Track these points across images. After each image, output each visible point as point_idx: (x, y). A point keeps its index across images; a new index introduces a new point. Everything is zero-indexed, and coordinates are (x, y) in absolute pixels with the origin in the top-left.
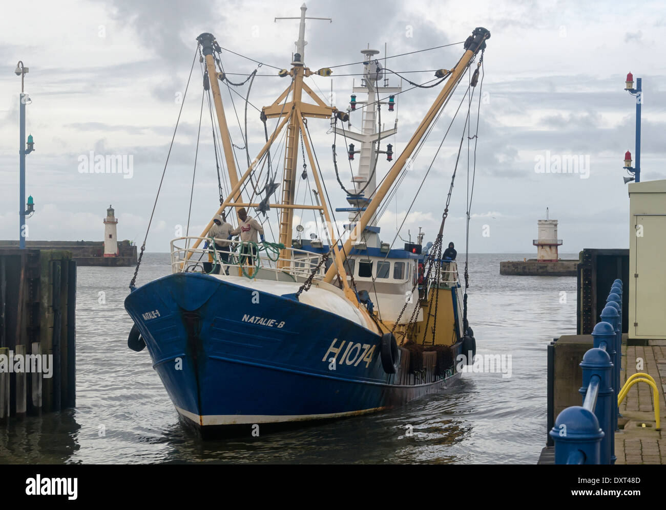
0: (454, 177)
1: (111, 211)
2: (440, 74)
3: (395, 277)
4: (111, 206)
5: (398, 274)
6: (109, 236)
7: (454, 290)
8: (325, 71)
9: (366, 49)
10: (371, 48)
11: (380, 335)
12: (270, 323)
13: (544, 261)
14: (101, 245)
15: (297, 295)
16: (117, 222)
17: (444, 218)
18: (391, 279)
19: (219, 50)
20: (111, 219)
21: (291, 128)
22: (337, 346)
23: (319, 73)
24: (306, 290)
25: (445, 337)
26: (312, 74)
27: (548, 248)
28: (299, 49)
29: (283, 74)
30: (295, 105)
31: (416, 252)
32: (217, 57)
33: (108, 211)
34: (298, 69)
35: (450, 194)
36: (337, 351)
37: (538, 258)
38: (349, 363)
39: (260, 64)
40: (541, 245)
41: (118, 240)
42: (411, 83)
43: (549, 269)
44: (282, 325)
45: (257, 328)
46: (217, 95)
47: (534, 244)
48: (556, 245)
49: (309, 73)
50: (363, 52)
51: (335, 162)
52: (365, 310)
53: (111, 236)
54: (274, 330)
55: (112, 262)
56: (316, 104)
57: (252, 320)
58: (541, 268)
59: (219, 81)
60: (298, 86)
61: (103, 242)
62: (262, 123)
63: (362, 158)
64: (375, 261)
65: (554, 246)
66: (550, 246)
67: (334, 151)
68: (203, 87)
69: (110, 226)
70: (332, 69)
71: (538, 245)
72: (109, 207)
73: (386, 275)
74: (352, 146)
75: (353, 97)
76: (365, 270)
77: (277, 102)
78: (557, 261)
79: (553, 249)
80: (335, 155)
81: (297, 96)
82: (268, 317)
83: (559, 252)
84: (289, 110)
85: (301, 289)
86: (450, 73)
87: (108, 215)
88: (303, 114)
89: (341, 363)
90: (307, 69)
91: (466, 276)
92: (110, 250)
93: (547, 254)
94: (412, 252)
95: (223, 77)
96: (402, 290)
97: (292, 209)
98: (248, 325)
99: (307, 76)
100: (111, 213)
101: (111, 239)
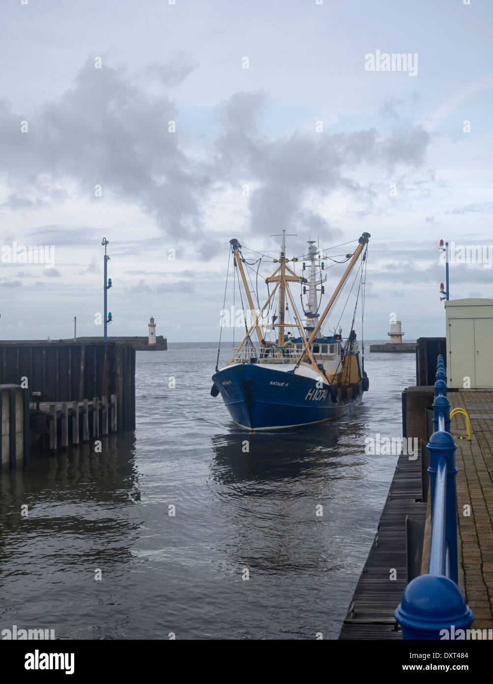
0: (356, 304)
2: (348, 256)
3: (331, 352)
4: (152, 316)
5: (332, 351)
7: (357, 355)
8: (295, 259)
9: (309, 241)
10: (311, 240)
11: (329, 385)
12: (282, 384)
13: (395, 344)
14: (146, 339)
15: (293, 371)
16: (155, 326)
17: (353, 324)
18: (329, 354)
19: (240, 246)
20: (152, 325)
21: (281, 287)
22: (311, 392)
23: (293, 260)
24: (297, 368)
25: (354, 380)
26: (289, 261)
27: (396, 337)
28: (283, 250)
29: (275, 261)
30: (283, 276)
31: (339, 339)
32: (240, 250)
33: (151, 319)
34: (283, 260)
35: (355, 312)
36: (311, 394)
37: (391, 343)
38: (316, 399)
39: (263, 256)
40: (392, 335)
41: (156, 336)
42: (335, 261)
43: (397, 348)
44: (287, 385)
45: (276, 387)
46: (241, 269)
47: (389, 335)
48: (401, 335)
49: (288, 261)
50: (308, 242)
51: (302, 302)
52: (322, 373)
53: (152, 334)
54: (284, 388)
55: (153, 348)
56: (292, 275)
57: (274, 384)
58: (393, 348)
59: (242, 263)
60: (283, 267)
61: (148, 337)
62: (266, 285)
63: (310, 294)
64: (320, 345)
65: (400, 335)
66: (398, 336)
67: (301, 297)
68: (234, 266)
69: (152, 328)
70: (298, 258)
71: (390, 335)
73: (326, 352)
74: (305, 288)
75: (304, 264)
76: (316, 350)
77: (274, 275)
78: (401, 344)
79: (399, 337)
80: (302, 299)
81: (283, 272)
82: (281, 382)
83: (402, 339)
84: (280, 279)
85: (295, 368)
87: (151, 322)
88: (286, 281)
89: (313, 399)
90: (287, 259)
91: (363, 348)
92: (152, 341)
93: (396, 340)
94: (337, 339)
95: (244, 261)
96: (334, 358)
97: (283, 327)
98: (273, 386)
99: (287, 262)
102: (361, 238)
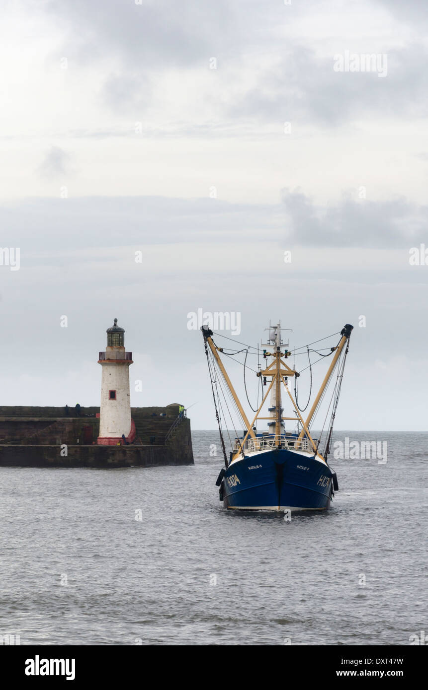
1: (116, 335)
2: (333, 349)
4: (116, 321)
6: (107, 395)
12: (305, 468)
15: (314, 457)
16: (130, 361)
20: (116, 354)
30: (279, 370)
33: (110, 333)
34: (279, 354)
36: (321, 480)
38: (323, 486)
44: (308, 469)
46: (218, 359)
53: (113, 395)
56: (287, 370)
57: (299, 467)
59: (219, 352)
60: (278, 362)
69: (113, 370)
72: (111, 325)
81: (278, 366)
86: (336, 348)
87: (111, 343)
88: (282, 375)
100: (116, 336)
101: (112, 401)
102: (343, 330)
